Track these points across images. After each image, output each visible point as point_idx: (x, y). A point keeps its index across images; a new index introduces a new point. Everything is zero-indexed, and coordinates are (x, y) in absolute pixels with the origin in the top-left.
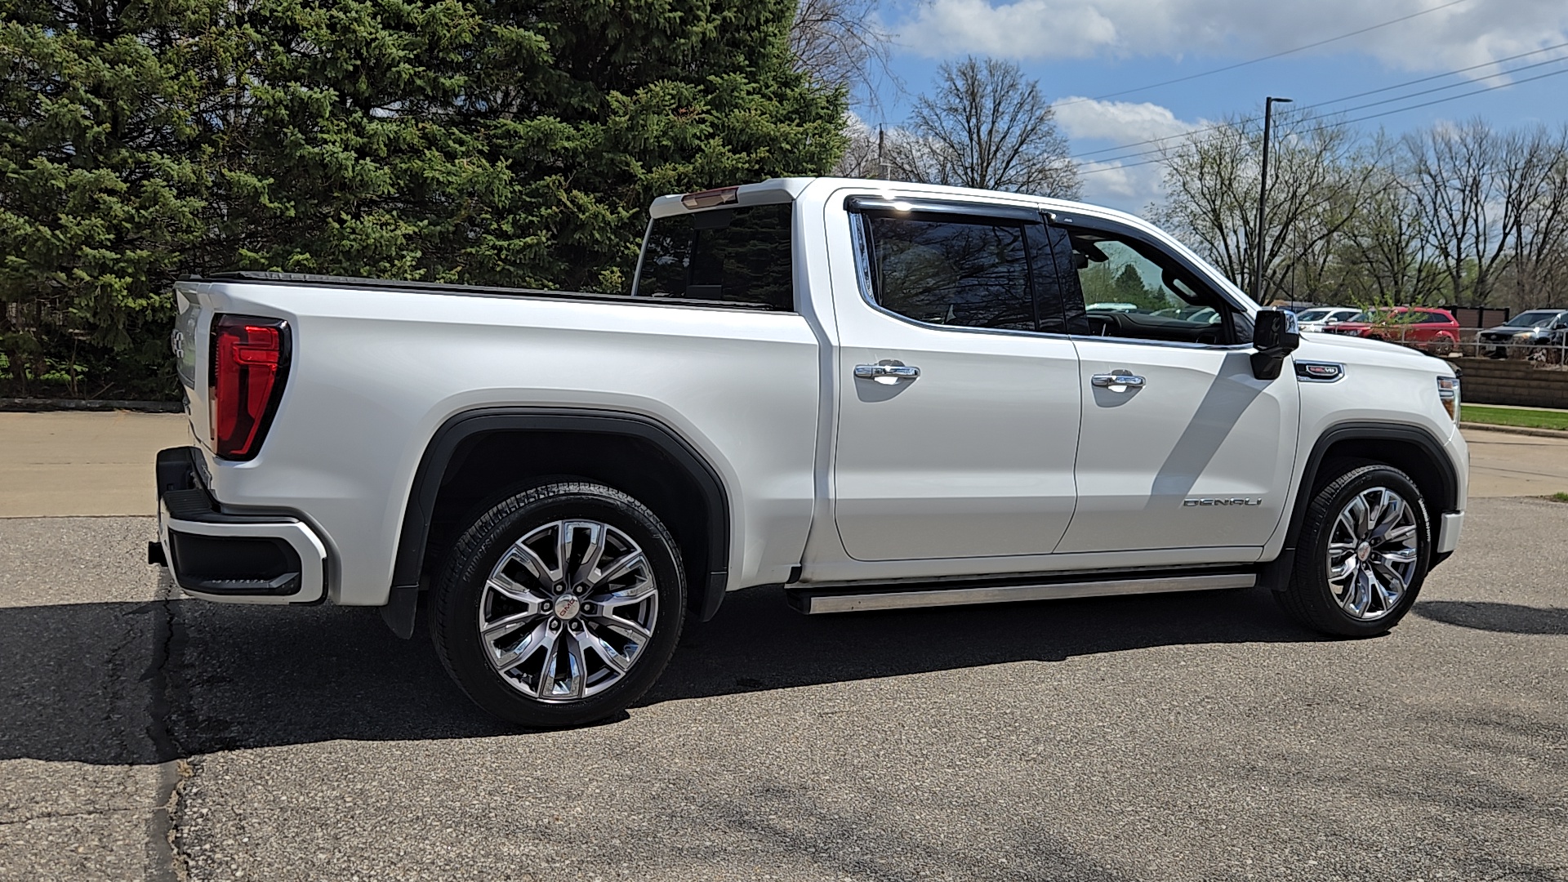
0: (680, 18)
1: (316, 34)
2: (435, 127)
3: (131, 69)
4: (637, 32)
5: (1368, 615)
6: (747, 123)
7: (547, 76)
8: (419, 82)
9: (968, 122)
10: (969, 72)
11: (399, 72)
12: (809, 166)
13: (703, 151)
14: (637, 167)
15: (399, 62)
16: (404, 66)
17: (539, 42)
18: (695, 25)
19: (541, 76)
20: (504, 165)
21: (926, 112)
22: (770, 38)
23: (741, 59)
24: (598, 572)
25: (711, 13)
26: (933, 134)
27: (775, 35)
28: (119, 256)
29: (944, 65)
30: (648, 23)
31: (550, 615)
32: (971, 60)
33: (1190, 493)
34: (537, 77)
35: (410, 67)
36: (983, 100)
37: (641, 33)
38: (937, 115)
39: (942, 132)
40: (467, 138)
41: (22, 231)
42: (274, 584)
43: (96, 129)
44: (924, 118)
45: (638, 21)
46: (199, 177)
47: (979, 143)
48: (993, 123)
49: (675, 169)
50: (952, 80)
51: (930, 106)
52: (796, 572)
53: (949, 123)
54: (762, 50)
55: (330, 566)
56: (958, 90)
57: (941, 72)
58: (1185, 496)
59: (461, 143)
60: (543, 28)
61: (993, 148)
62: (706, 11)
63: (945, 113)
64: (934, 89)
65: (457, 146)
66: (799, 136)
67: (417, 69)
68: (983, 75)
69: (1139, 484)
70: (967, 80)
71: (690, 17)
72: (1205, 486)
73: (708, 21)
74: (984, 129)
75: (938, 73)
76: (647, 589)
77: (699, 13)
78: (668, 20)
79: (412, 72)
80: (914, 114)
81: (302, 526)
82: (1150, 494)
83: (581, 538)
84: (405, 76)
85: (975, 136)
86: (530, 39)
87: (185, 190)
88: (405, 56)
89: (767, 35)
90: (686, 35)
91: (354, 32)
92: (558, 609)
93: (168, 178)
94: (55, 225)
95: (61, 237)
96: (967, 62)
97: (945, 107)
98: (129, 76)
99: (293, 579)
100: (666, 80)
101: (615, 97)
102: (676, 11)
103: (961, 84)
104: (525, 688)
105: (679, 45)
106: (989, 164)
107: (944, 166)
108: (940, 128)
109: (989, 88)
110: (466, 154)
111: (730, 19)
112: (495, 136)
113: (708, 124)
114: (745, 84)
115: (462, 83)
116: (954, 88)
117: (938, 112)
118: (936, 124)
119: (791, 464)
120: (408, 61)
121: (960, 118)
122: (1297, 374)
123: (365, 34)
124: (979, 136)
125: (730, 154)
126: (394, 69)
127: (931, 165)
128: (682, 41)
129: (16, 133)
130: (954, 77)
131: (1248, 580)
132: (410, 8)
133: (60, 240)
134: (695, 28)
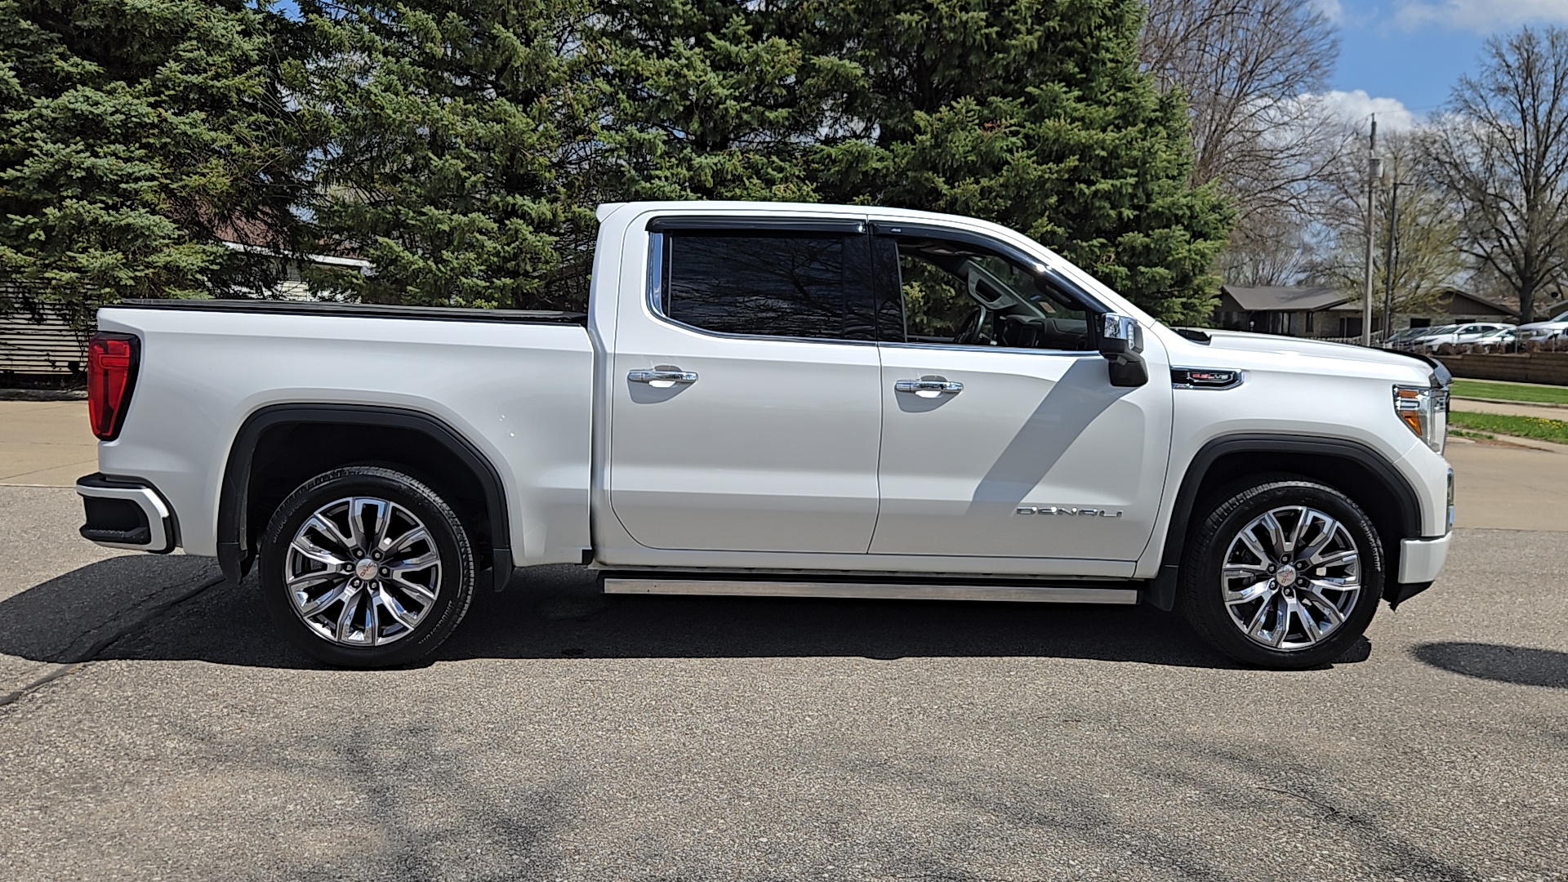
0: (997, 33)
1: (656, 82)
2: (757, 157)
3: (499, 126)
4: (954, 51)
5: (1285, 645)
6: (1058, 132)
7: (866, 100)
8: (745, 117)
9: (1521, 103)
10: (1526, 44)
11: (726, 109)
12: (1130, 171)
13: (1009, 164)
14: (940, 182)
15: (726, 100)
16: (731, 103)
17: (854, 68)
18: (1015, 39)
19: (859, 101)
20: (809, 189)
21: (1468, 94)
22: (1104, 43)
23: (1071, 67)
24: (388, 541)
25: (1032, 24)
26: (1476, 119)
27: (1110, 39)
28: (488, 284)
29: (1492, 40)
30: (964, 42)
31: (351, 576)
32: (1526, 30)
33: (1023, 501)
34: (856, 102)
35: (736, 103)
36: (1543, 75)
37: (958, 51)
38: (1482, 97)
39: (1489, 116)
40: (787, 165)
41: (416, 266)
42: (128, 534)
43: (473, 178)
44: (1466, 101)
45: (954, 41)
46: (555, 215)
47: (1536, 127)
48: (1555, 100)
49: (978, 182)
50: (1501, 56)
51: (1471, 86)
52: (589, 556)
53: (1497, 104)
54: (1094, 56)
55: (171, 523)
56: (1508, 66)
57: (1487, 47)
58: (1018, 502)
59: (781, 170)
60: (862, 55)
61: (1554, 129)
62: (1027, 24)
63: (1493, 94)
64: (1478, 68)
65: (775, 173)
66: (1117, 141)
67: (743, 105)
68: (1543, 47)
69: (963, 490)
70: (1521, 54)
71: (1009, 30)
72: (1041, 495)
73: (1029, 32)
74: (1543, 109)
75: (1484, 49)
76: (432, 560)
77: (1018, 26)
78: (987, 36)
79: (738, 107)
80: (1452, 98)
81: (148, 492)
82: (971, 499)
83: (369, 513)
84: (732, 112)
85: (1530, 118)
86: (843, 66)
87: (540, 226)
88: (731, 94)
89: (1100, 39)
90: (1005, 50)
91: (685, 76)
92: (359, 572)
93: (524, 216)
94: (439, 260)
95: (443, 269)
96: (1521, 33)
97: (1492, 87)
98: (498, 132)
99: (143, 532)
100: (968, 97)
101: (920, 116)
102: (992, 27)
103: (1513, 59)
104: (327, 632)
105: (998, 60)
106: (1547, 148)
107: (1488, 154)
108: (1486, 111)
109: (1552, 61)
110: (785, 180)
111: (1054, 28)
112: (813, 161)
113: (1020, 136)
114: (1065, 93)
115: (786, 115)
116: (1504, 64)
117: (1483, 93)
118: (1481, 107)
119: (568, 458)
120: (735, 99)
121: (1512, 98)
122: (1173, 381)
123: (693, 78)
124: (1535, 118)
125: (1035, 165)
126: (721, 106)
127: (1474, 154)
128: (1001, 56)
129: (416, 185)
130: (1504, 51)
131: (1130, 597)
132: (737, 49)
133: (442, 272)
134: (1013, 42)
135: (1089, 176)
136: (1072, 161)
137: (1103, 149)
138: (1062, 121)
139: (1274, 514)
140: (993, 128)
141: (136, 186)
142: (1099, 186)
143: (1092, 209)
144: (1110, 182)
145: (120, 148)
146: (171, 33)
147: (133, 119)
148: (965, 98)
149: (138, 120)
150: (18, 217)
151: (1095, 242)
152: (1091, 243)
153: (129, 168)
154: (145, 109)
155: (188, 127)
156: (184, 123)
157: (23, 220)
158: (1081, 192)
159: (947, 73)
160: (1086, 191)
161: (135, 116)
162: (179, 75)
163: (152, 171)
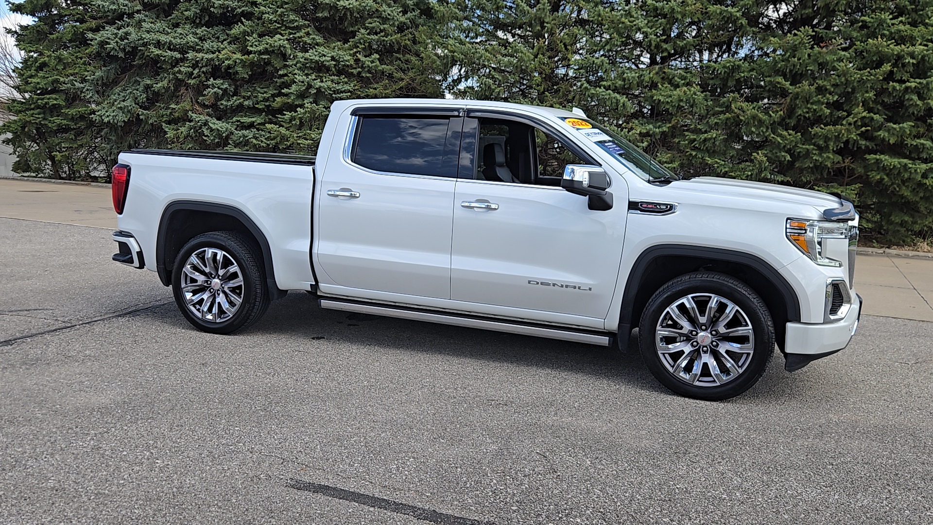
122: (629, 208)
131: (604, 340)
135: (902, 77)
136: (887, 67)
137: (913, 58)
138: (879, 39)
139: (693, 298)
140: (827, 46)
141: (340, 96)
142: (908, 84)
143: (904, 101)
144: (918, 80)
145: (336, 78)
146: (361, 16)
147: (341, 63)
148: (804, 28)
149: (343, 63)
150: (288, 113)
151: (905, 125)
152: (901, 125)
153: (339, 87)
154: (347, 58)
155: (370, 63)
156: (368, 61)
157: (290, 114)
158: (894, 88)
159: (803, 12)
160: (898, 88)
161: (342, 61)
162: (367, 36)
163: (349, 88)
